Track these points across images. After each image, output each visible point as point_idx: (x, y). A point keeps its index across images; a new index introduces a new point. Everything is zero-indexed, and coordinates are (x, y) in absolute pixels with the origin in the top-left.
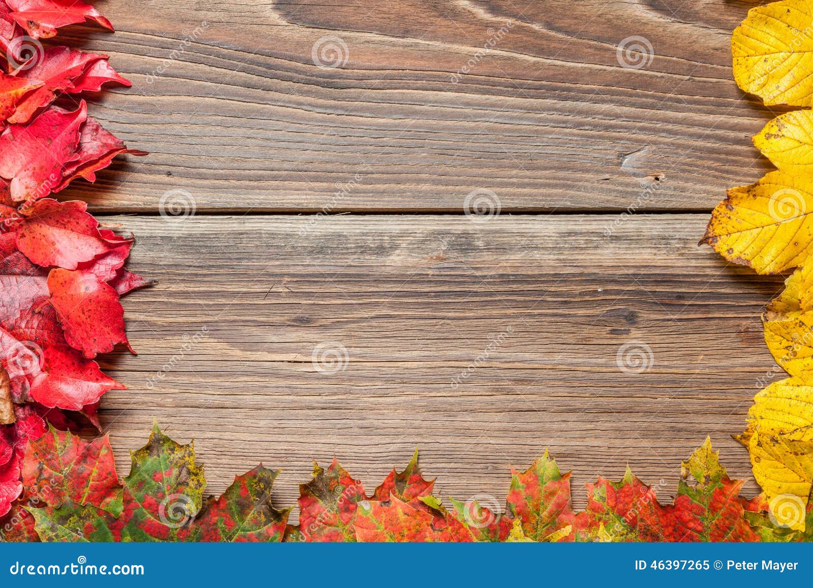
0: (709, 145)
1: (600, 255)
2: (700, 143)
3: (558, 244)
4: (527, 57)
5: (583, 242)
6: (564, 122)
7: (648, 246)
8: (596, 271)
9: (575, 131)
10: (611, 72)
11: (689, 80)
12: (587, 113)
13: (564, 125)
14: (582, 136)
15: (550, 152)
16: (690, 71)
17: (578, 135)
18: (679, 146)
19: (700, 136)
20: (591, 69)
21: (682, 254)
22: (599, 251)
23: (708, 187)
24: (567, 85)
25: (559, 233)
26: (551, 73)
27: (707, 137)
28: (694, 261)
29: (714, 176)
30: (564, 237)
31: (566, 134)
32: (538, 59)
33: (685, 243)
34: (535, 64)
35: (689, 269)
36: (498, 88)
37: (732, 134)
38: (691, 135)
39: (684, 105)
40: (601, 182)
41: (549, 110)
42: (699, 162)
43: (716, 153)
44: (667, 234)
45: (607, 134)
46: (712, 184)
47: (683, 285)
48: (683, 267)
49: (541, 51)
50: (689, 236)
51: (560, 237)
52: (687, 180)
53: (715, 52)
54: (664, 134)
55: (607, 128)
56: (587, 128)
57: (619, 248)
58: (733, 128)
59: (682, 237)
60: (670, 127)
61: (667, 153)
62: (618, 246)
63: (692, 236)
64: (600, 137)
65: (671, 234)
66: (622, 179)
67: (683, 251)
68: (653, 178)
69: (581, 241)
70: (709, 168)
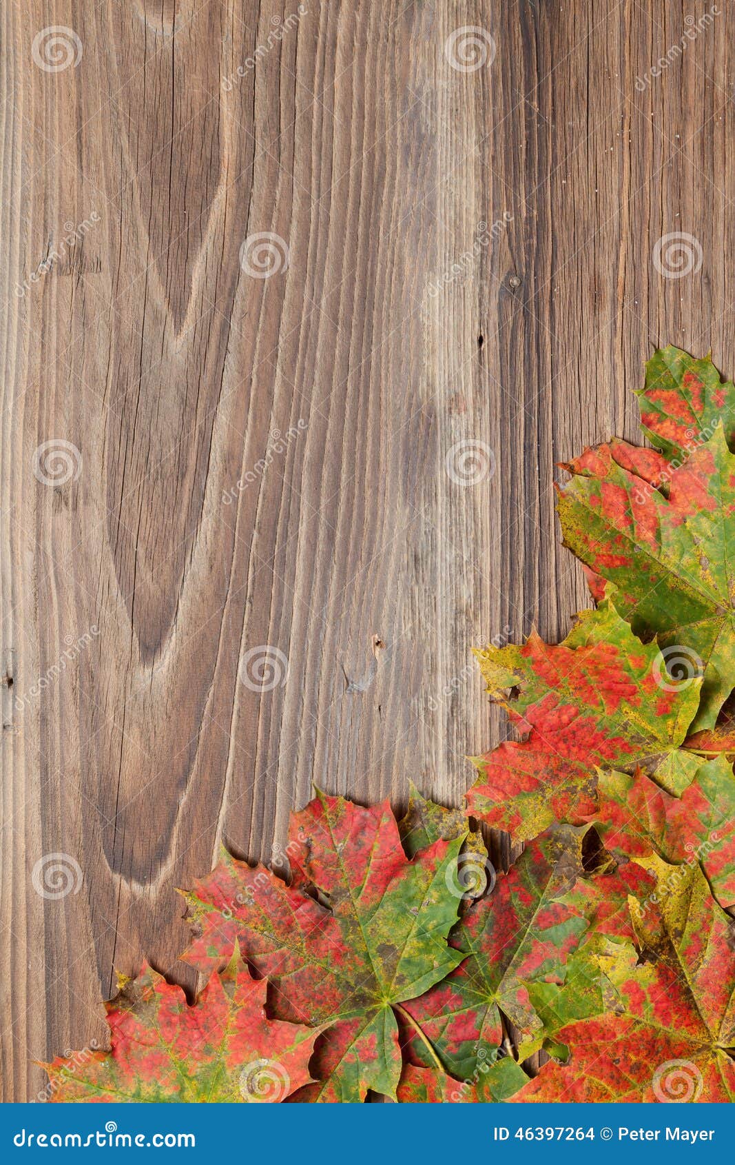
0: (335, 577)
1: (476, 721)
2: (333, 586)
3: (462, 775)
4: (223, 812)
5: (459, 743)
6: (306, 763)
7: (464, 659)
8: (496, 726)
9: (318, 749)
10: (241, 702)
11: (251, 602)
12: (295, 732)
13: (310, 763)
14: (324, 740)
15: (344, 780)
16: (239, 602)
17: (323, 745)
18: (337, 616)
19: (325, 589)
20: (238, 728)
21: (475, 616)
22: (472, 722)
23: (390, 578)
24: (258, 759)
25: (449, 773)
26: (242, 779)
27: (325, 580)
28: (483, 601)
29: (376, 570)
30: (453, 766)
31: (322, 761)
32: (225, 798)
33: (461, 612)
34: (231, 801)
35: (493, 607)
36: (262, 847)
37: (321, 546)
38: (324, 600)
39: (284, 610)
40: (383, 716)
41: (291, 783)
42: (358, 588)
43: (345, 567)
44: (449, 635)
45: (321, 708)
46: (385, 574)
47: (514, 613)
48: (491, 615)
49: (216, 794)
50: (451, 607)
51: (453, 772)
52: (380, 605)
53: (214, 569)
54: (322, 635)
55: (314, 707)
56: (313, 734)
57: (467, 696)
58: (313, 546)
59: (453, 616)
60: (312, 627)
61: (346, 632)
62: (464, 698)
63: (452, 603)
64: (325, 718)
65: (449, 629)
66: (379, 690)
67: (472, 616)
68: (378, 649)
69: (458, 744)
70: (365, 577)
